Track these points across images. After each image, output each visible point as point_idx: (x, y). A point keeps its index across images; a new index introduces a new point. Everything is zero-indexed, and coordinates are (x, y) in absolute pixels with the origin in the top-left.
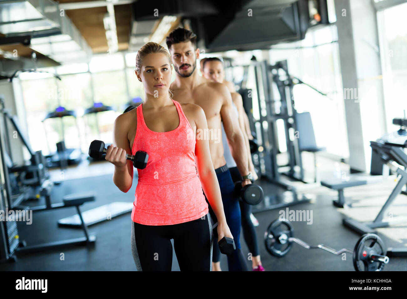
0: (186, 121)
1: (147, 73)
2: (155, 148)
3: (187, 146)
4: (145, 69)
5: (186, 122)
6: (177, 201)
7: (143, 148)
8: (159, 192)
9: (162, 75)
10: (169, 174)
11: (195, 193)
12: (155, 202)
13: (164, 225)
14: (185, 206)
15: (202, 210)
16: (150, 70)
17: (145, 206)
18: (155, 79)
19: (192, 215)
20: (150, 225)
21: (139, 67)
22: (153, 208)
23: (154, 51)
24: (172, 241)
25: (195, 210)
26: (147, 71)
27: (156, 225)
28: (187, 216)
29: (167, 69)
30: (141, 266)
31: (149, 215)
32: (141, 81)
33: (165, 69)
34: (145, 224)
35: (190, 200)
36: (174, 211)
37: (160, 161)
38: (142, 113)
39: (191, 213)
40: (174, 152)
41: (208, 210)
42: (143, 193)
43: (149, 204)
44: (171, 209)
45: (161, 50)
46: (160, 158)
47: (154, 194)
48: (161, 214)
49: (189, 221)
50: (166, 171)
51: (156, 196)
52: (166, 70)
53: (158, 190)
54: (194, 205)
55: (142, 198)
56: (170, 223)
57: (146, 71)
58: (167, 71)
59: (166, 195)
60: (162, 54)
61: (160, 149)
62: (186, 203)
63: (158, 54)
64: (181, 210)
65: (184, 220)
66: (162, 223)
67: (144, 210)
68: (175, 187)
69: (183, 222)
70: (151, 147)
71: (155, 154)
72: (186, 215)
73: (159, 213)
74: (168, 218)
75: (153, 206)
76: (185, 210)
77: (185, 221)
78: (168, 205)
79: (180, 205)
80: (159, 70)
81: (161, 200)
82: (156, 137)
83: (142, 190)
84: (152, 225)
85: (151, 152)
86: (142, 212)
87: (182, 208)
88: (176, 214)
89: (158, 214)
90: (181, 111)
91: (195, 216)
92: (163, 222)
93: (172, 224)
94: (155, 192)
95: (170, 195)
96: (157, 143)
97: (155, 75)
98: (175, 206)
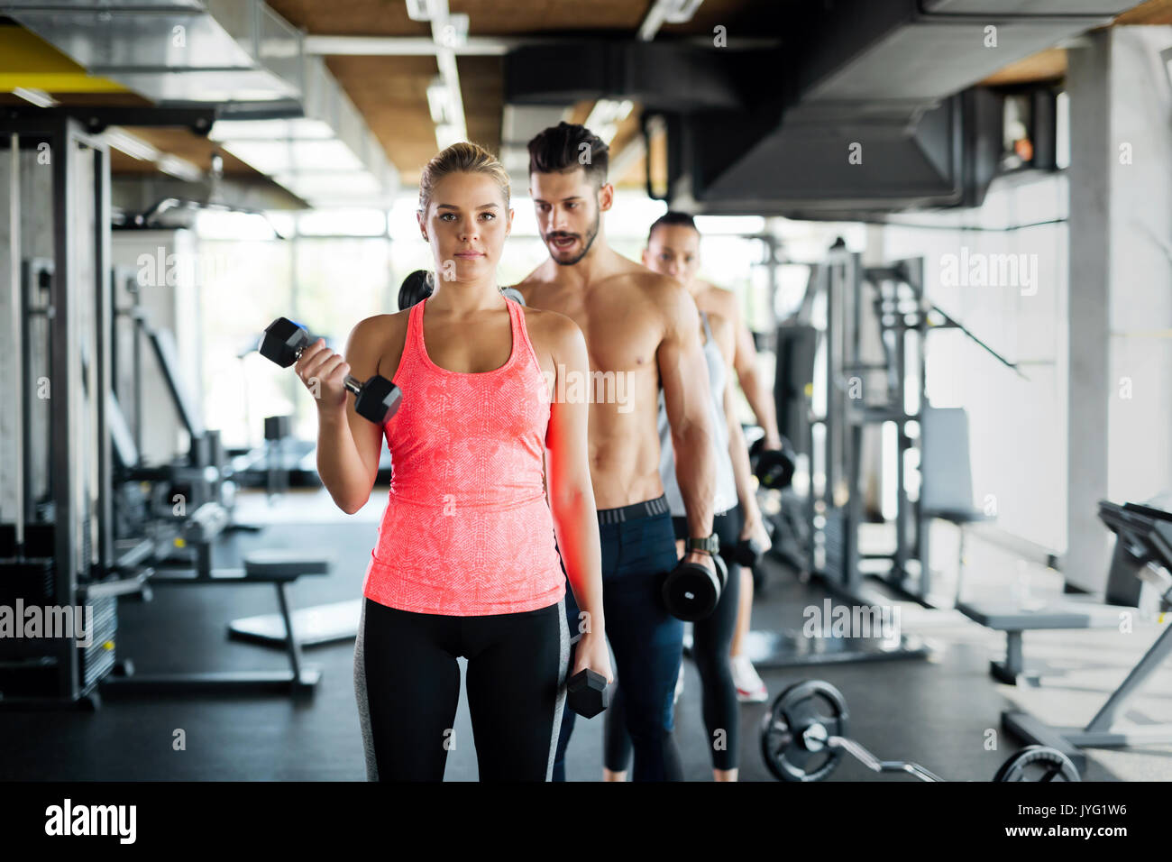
0: (528, 351)
1: (440, 221)
2: (438, 410)
3: (519, 416)
4: (439, 212)
5: (529, 356)
6: (480, 555)
7: (409, 405)
8: (435, 525)
9: (477, 230)
10: (465, 482)
11: (530, 540)
12: (422, 551)
13: (439, 613)
14: (498, 570)
15: (547, 588)
16: (449, 215)
17: (398, 559)
18: (458, 238)
19: (517, 598)
20: (405, 609)
21: (425, 203)
22: (417, 565)
23: (465, 168)
24: (463, 663)
25: (524, 585)
26: (442, 216)
27: (420, 611)
28: (503, 600)
29: (493, 216)
30: (369, 716)
31: (403, 583)
32: (427, 239)
33: (488, 214)
34: (393, 606)
35: (515, 556)
36: (467, 580)
37: (447, 447)
38: (421, 319)
39: (514, 592)
40: (485, 426)
41: (562, 592)
42: (395, 526)
43: (407, 552)
44: (461, 573)
45: (484, 167)
46: (448, 438)
47: (421, 530)
48: (435, 583)
49: (507, 612)
50: (458, 471)
51: (426, 534)
52: (490, 217)
53: (434, 519)
54: (524, 572)
55: (392, 537)
56: (455, 610)
57: (438, 216)
58: (491, 222)
59: (451, 537)
60: (485, 177)
61: (450, 413)
62: (502, 563)
63: (473, 176)
64: (488, 581)
65: (494, 607)
66: (436, 608)
67: (393, 567)
68: (476, 518)
69: (490, 613)
70: (427, 406)
71: (436, 426)
72: (500, 596)
73: (430, 579)
74: (450, 596)
75: (415, 560)
76: (497, 580)
77: (496, 610)
78: (455, 560)
79: (485, 566)
80: (473, 216)
81: (438, 546)
82: (444, 382)
83: (395, 516)
84: (409, 610)
85: (427, 417)
86: (389, 572)
87: (491, 574)
88: (473, 588)
89: (428, 582)
90: (520, 328)
91: (525, 601)
92: (437, 606)
93: (462, 615)
94: (426, 525)
95: (462, 538)
96: (445, 399)
97: (462, 226)
98: (474, 565)
